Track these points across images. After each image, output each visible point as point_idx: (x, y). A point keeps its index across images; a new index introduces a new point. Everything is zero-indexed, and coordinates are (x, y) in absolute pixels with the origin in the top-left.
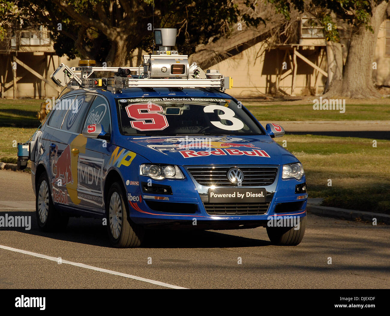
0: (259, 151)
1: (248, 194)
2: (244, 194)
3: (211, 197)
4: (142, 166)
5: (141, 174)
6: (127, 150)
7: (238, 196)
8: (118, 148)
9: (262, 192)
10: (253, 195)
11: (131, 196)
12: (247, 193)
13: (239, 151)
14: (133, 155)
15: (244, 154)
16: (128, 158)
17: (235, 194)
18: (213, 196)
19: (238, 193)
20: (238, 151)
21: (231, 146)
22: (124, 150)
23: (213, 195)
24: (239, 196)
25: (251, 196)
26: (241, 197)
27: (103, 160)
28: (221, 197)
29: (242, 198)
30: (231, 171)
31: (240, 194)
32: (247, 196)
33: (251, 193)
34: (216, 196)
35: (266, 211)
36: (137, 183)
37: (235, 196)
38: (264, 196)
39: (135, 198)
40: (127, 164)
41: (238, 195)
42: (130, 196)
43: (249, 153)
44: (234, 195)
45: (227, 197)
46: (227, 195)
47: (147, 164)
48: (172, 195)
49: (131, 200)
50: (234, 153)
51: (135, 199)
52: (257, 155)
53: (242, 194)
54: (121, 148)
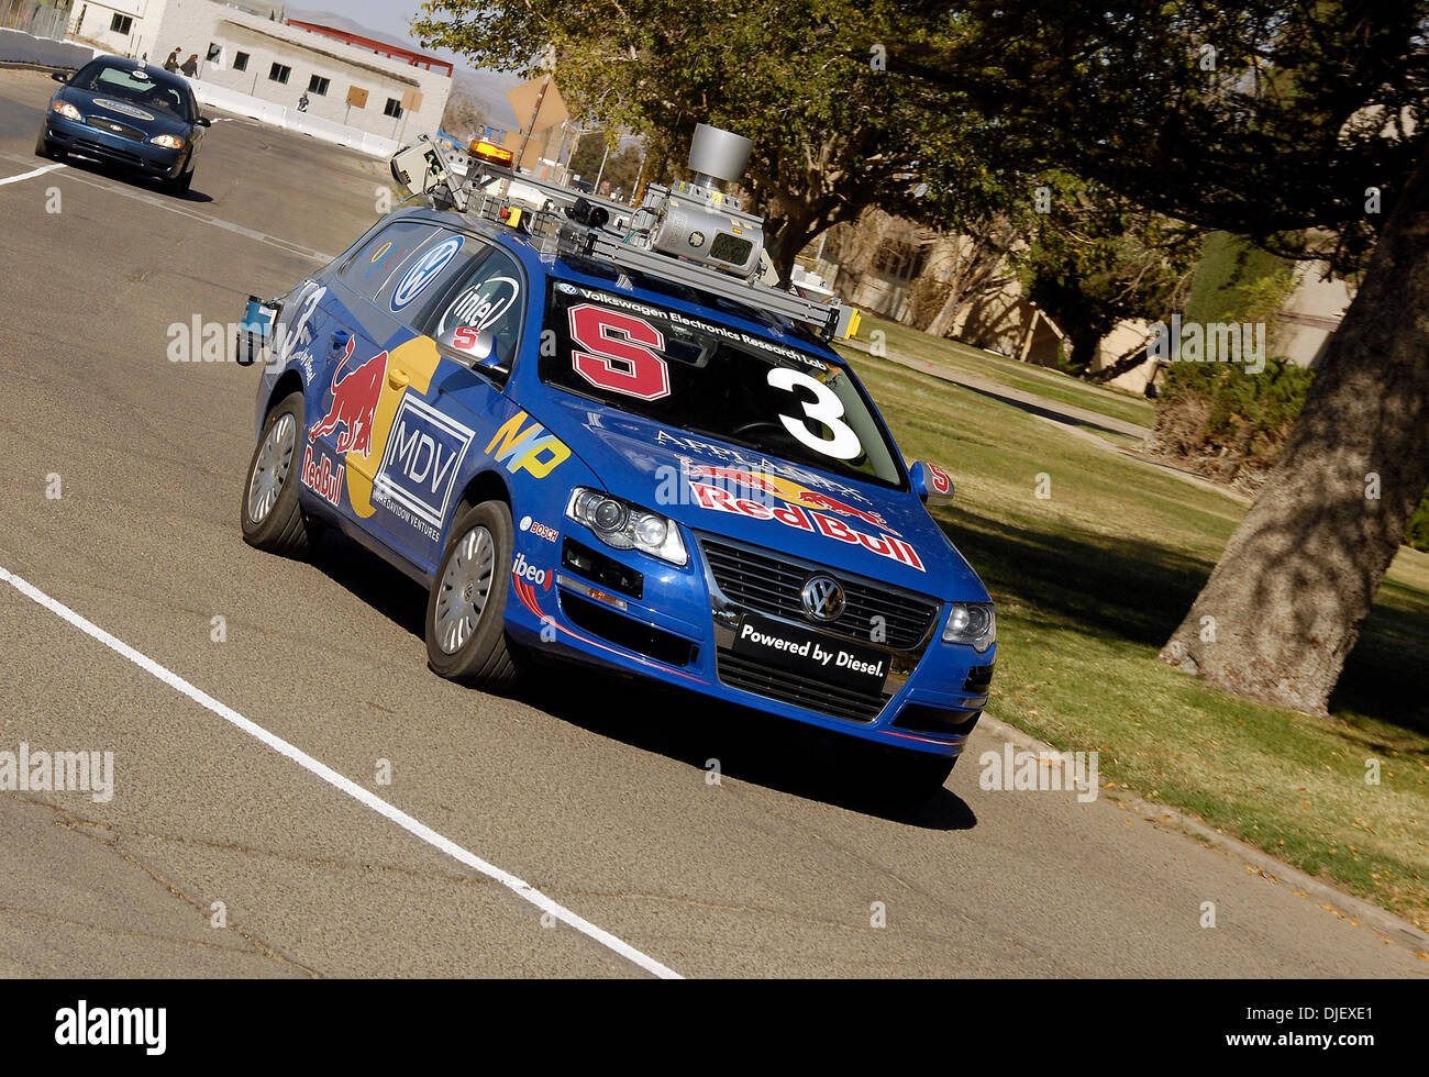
0: (897, 542)
1: (843, 658)
2: (831, 655)
3: (743, 636)
4: (577, 492)
5: (570, 512)
6: (548, 431)
7: (814, 657)
8: (522, 416)
9: (880, 663)
10: (856, 665)
11: (525, 565)
12: (841, 653)
13: (848, 530)
14: (562, 453)
15: (859, 541)
16: (545, 456)
17: (807, 649)
18: (748, 636)
19: (818, 646)
20: (844, 529)
21: (826, 506)
22: (537, 428)
23: (749, 633)
24: (818, 655)
25: (849, 666)
26: (822, 659)
27: (472, 434)
28: (770, 644)
29: (824, 664)
30: (816, 582)
31: (820, 652)
32: (838, 663)
33: (852, 657)
34: (756, 637)
35: (874, 714)
36: (551, 535)
37: (805, 654)
38: (881, 675)
39: (534, 573)
40: (540, 471)
41: (816, 651)
42: (522, 563)
43: (873, 541)
44: (804, 651)
45: (785, 648)
46: (787, 643)
47: (592, 491)
48: (641, 598)
49: (522, 574)
50: (835, 531)
51: (531, 575)
52: (893, 555)
53: (825, 654)
54: (533, 419)
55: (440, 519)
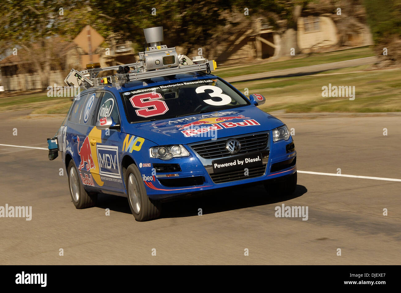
0: (249, 120)
1: (247, 160)
2: (243, 161)
3: (215, 168)
4: (150, 150)
5: (151, 156)
6: (136, 136)
7: (238, 164)
8: (128, 135)
9: (258, 157)
10: (252, 161)
11: (146, 177)
13: (233, 123)
14: (142, 140)
15: (237, 125)
16: (138, 144)
17: (235, 162)
18: (217, 167)
19: (238, 160)
20: (231, 124)
21: (224, 120)
22: (133, 137)
25: (250, 162)
26: (241, 163)
28: (224, 166)
30: (229, 143)
32: (246, 162)
33: (249, 159)
34: (219, 166)
35: (264, 172)
36: (149, 165)
37: (235, 164)
38: (260, 160)
39: (149, 178)
40: (138, 149)
41: (238, 162)
42: (145, 177)
43: (242, 123)
45: (229, 165)
47: (154, 147)
48: (181, 171)
49: (146, 180)
50: (229, 126)
51: (149, 179)
52: (249, 125)
53: (241, 161)
54: (131, 135)
55: (120, 176)
